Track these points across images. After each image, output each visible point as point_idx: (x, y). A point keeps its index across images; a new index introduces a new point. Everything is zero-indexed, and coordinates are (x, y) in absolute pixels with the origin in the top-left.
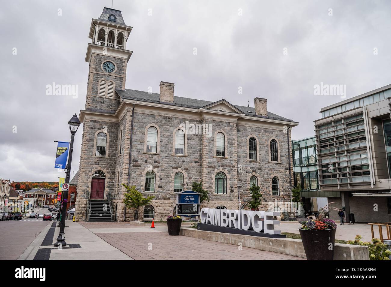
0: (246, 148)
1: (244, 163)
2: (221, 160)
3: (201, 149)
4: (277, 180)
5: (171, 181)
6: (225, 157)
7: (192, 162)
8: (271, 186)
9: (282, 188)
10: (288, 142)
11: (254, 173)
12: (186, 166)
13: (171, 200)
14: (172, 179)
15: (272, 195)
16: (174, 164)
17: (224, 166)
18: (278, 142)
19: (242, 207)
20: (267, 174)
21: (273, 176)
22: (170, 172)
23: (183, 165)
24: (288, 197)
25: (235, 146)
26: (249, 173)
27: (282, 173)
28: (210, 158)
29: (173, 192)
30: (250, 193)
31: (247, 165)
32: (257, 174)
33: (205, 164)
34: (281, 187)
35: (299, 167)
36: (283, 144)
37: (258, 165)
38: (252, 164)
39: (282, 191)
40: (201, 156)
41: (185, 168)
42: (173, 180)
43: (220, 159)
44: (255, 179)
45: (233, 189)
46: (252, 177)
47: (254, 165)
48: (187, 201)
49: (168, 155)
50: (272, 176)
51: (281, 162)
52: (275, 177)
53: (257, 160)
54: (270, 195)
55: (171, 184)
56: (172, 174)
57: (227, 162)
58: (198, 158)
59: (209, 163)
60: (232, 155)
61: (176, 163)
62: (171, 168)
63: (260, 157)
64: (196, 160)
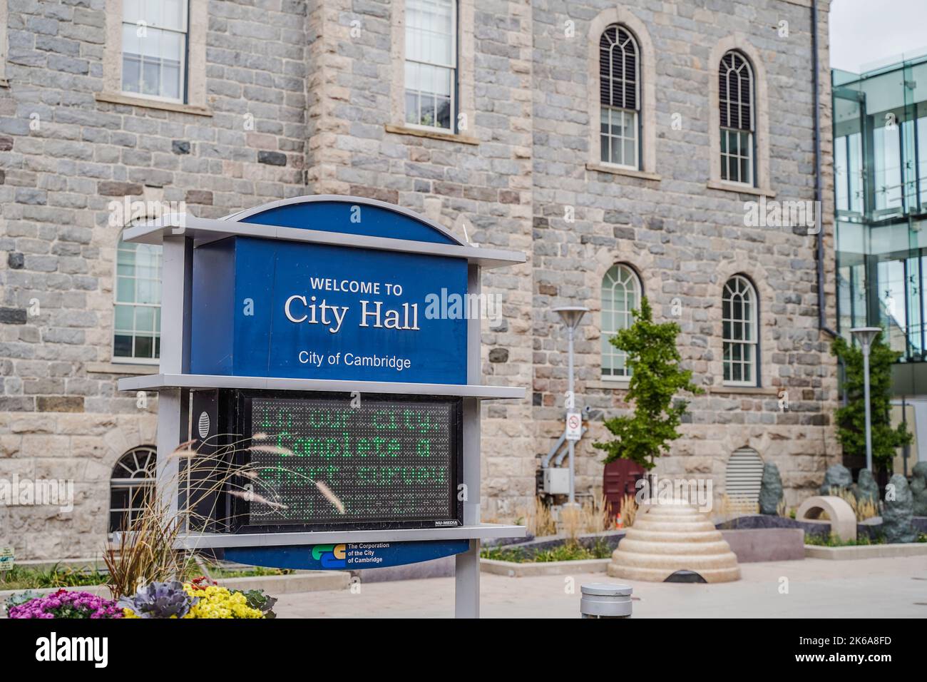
0: (580, 90)
1: (569, 180)
2: (436, 150)
3: (302, 72)
4: (746, 297)
5: (89, 277)
6: (456, 131)
7: (239, 155)
8: (718, 328)
9: (775, 343)
10: (814, 71)
11: (625, 251)
12: (202, 182)
13: (92, 410)
14: (102, 266)
15: (719, 379)
16: (115, 160)
17: (452, 190)
18: (760, 70)
19: (555, 455)
20: (699, 257)
21: (731, 269)
22: (89, 215)
23: (177, 173)
24: (807, 395)
25: (521, 64)
26: (599, 243)
27: (776, 256)
28: (366, 134)
29: (107, 352)
30: (599, 371)
31: (584, 198)
32: (643, 252)
33: (332, 168)
34: (771, 335)
35: (860, 227)
36: (784, 79)
37: (645, 199)
38: (614, 187)
39: (778, 361)
40: (301, 118)
41: (190, 193)
42: (108, 274)
43: (425, 141)
44: (630, 286)
45: (503, 339)
46: (612, 272)
47: (624, 195)
48: (319, 339)
49: (72, 97)
50: (726, 270)
51: (773, 189)
52: (742, 274)
53: (641, 168)
54: (711, 380)
55: (94, 298)
56: (98, 233)
57: (468, 166)
58: (280, 132)
59: (354, 164)
60: (504, 123)
61: (125, 157)
62: (93, 185)
63: (658, 151)
64: (272, 144)
